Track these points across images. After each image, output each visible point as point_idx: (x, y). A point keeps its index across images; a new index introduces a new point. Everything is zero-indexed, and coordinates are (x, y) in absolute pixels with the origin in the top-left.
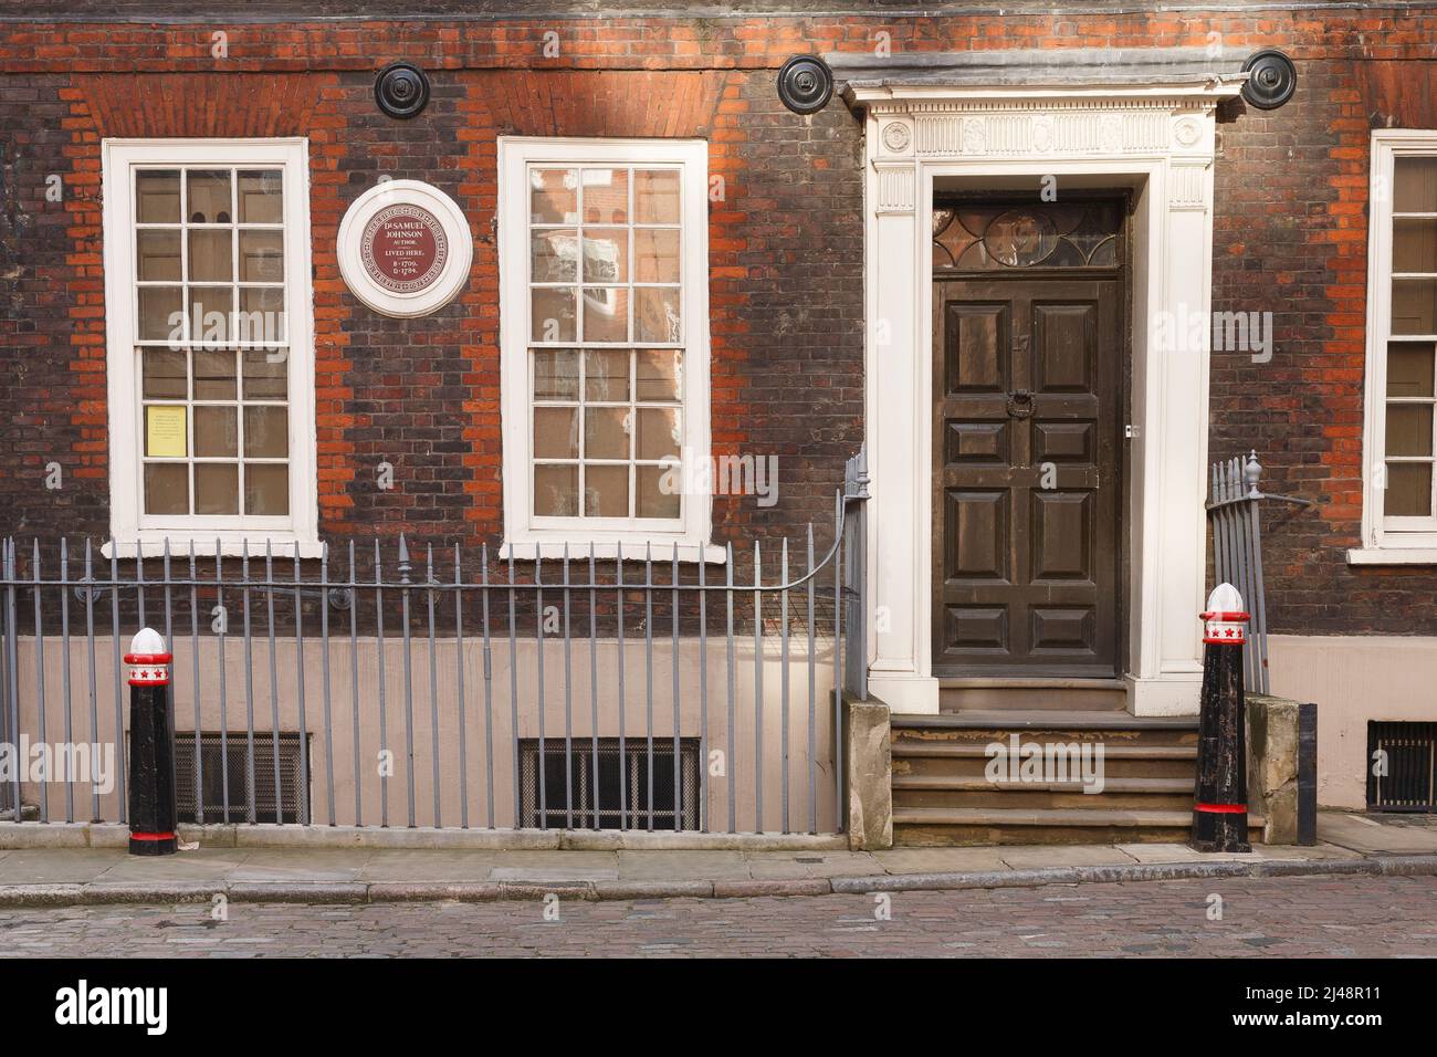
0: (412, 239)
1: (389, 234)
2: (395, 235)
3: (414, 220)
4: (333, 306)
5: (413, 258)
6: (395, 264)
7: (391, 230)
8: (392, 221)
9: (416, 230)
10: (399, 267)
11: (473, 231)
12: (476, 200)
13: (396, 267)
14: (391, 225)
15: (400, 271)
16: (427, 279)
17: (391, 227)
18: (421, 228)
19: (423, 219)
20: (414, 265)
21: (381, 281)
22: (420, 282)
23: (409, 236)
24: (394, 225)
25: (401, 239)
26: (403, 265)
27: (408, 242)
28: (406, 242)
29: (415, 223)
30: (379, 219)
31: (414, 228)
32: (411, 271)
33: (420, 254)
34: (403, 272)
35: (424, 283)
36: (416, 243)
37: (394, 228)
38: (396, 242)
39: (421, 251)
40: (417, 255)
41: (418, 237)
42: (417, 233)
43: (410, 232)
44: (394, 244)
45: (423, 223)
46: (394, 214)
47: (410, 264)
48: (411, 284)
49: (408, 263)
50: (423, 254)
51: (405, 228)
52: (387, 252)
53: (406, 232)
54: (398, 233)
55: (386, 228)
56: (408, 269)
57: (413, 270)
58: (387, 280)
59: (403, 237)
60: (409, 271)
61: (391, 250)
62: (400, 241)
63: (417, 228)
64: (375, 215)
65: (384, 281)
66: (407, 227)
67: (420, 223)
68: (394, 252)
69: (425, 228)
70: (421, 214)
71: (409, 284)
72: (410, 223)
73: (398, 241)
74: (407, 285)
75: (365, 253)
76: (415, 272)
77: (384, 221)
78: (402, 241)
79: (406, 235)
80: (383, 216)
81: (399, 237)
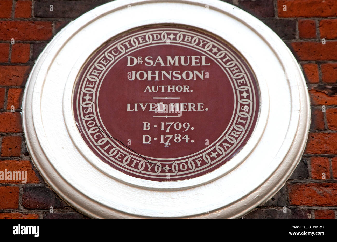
0: (183, 83)
11: (308, 75)
12: (313, 24)
13: (146, 132)
14: (139, 60)
15: (155, 139)
16: (214, 155)
17: (139, 63)
18: (201, 64)
19: (206, 49)
20: (186, 129)
21: (114, 157)
22: (200, 160)
23: (177, 78)
24: (146, 59)
25: (160, 83)
26: (162, 128)
27: (173, 89)
28: (171, 89)
29: (189, 57)
30: (116, 48)
31: (188, 64)
32: (180, 139)
33: (199, 109)
34: (162, 141)
35: (209, 162)
36: (192, 91)
37: (146, 65)
38: (149, 89)
39: (203, 104)
40: (194, 110)
41: (195, 79)
42: (193, 73)
43: (179, 72)
44: (145, 91)
45: (206, 56)
46: (146, 42)
47: (178, 126)
48: (179, 164)
49: (173, 125)
50: (207, 109)
51: (168, 65)
52: (129, 105)
53: (170, 72)
54: (153, 73)
55: (129, 64)
56: (174, 136)
57: (183, 138)
58: (126, 155)
59: (163, 80)
60: (175, 140)
61: (138, 103)
62: (157, 86)
63: (194, 64)
64: (107, 43)
65: (120, 157)
66: (172, 62)
67: (199, 57)
68: (144, 106)
69: (209, 64)
70: (201, 41)
71: (174, 164)
72: (180, 55)
73: (153, 87)
74: (170, 166)
75: (83, 107)
76: (189, 141)
77: (126, 53)
78: (161, 87)
79: (170, 77)
80: (124, 44)
81: (157, 79)
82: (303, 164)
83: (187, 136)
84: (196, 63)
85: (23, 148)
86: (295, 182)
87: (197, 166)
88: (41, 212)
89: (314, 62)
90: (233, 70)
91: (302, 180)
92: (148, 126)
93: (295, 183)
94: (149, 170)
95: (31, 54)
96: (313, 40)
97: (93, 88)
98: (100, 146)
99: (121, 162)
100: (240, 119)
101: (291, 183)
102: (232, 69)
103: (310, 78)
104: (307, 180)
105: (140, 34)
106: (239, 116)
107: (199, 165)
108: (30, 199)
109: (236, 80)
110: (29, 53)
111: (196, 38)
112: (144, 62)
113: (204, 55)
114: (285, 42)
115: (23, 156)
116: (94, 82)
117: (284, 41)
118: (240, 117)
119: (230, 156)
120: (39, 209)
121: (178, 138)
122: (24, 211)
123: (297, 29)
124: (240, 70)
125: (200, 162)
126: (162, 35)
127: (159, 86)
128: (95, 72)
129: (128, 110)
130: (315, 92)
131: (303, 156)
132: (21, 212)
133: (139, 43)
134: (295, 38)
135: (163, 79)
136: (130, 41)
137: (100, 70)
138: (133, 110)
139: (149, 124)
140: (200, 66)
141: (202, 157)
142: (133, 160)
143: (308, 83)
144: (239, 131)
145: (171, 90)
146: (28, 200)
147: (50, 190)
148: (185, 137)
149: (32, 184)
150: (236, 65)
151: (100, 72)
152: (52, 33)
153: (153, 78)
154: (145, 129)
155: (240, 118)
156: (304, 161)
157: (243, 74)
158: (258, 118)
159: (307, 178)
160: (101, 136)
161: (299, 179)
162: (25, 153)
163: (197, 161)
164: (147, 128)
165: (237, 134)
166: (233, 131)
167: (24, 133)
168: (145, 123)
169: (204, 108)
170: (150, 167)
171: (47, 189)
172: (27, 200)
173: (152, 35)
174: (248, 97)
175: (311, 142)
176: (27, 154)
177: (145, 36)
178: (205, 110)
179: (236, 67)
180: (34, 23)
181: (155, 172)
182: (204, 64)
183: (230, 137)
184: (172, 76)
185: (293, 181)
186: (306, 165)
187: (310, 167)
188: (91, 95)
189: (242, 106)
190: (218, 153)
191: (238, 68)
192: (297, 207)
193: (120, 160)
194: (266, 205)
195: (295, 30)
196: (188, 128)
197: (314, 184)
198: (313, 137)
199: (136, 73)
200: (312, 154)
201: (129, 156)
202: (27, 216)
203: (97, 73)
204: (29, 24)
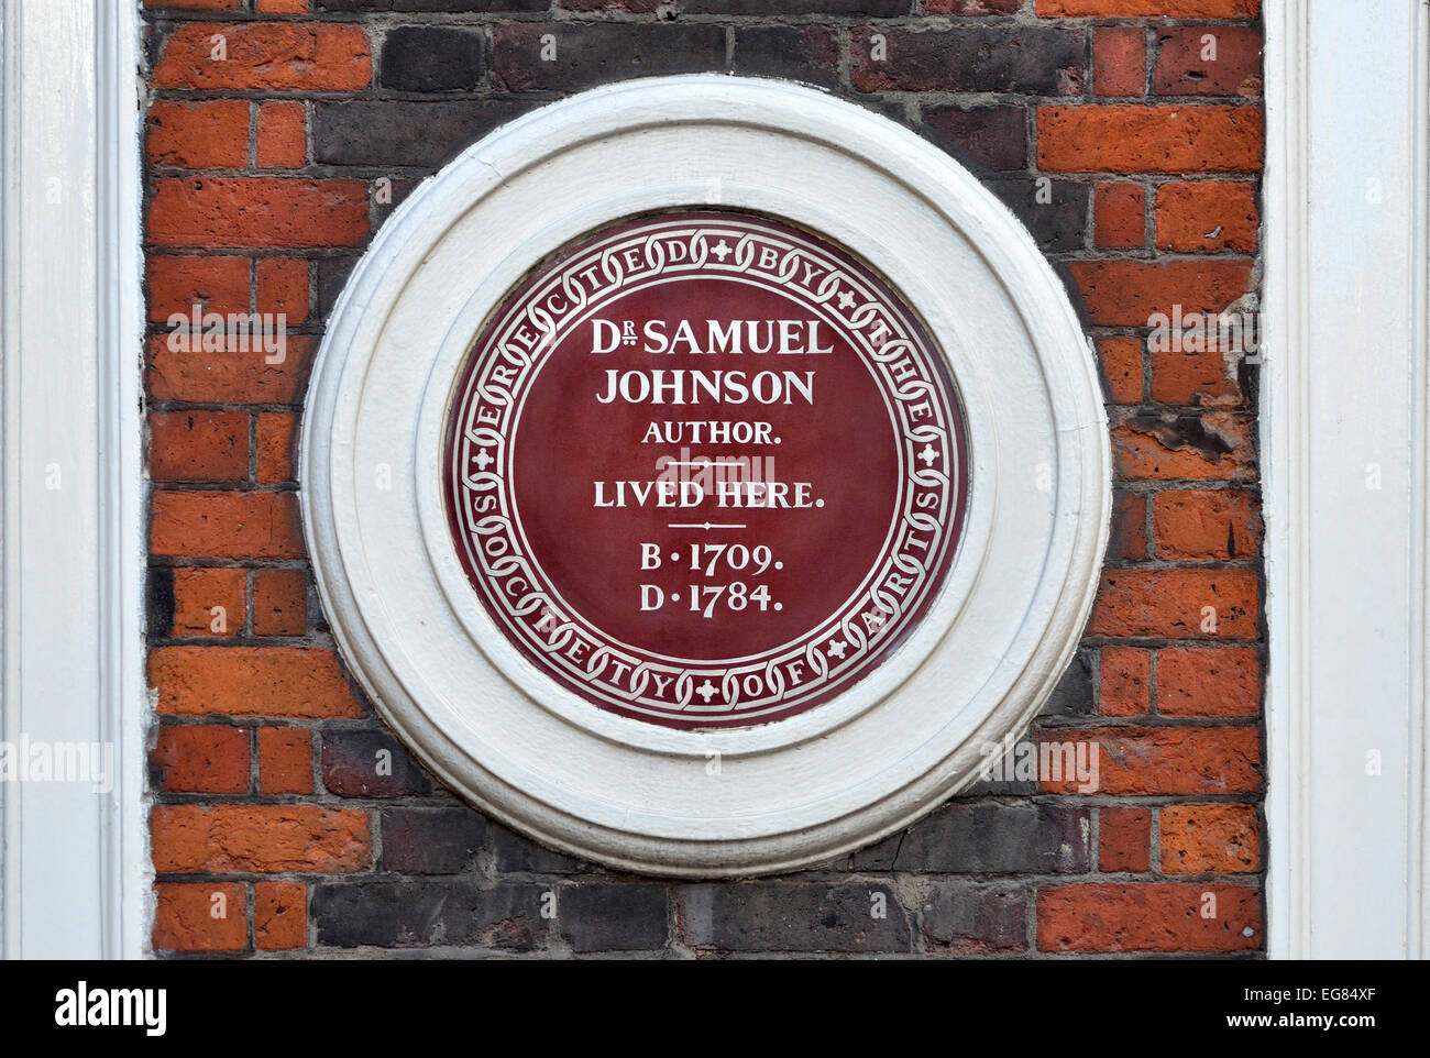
0: (752, 411)
1: (617, 386)
2: (654, 387)
3: (764, 305)
4: (269, 801)
5: (760, 525)
6: (650, 555)
7: (626, 359)
8: (635, 308)
9: (779, 364)
10: (675, 576)
11: (1112, 377)
12: (1139, 198)
13: (651, 577)
14: (626, 333)
15: (676, 597)
16: (837, 649)
17: (626, 343)
18: (806, 349)
19: (822, 297)
20: (760, 566)
21: (561, 652)
22: (800, 665)
23: (737, 395)
24: (648, 331)
25: (689, 412)
26: (695, 565)
27: (726, 432)
28: (720, 432)
29: (770, 323)
30: (559, 289)
31: (766, 350)
32: (744, 600)
33: (799, 503)
34: (695, 606)
35: (823, 671)
36: (778, 441)
37: (647, 349)
38: (657, 433)
39: (809, 485)
40: (785, 504)
41: (788, 401)
42: (783, 379)
43: (743, 375)
44: (645, 441)
45: (822, 321)
46: (647, 268)
47: (738, 557)
48: (741, 678)
49: (725, 552)
50: (820, 503)
51: (711, 350)
52: (599, 486)
53: (718, 374)
54: (669, 379)
55: (597, 348)
56: (727, 588)
57: (753, 597)
58: (594, 648)
59: (698, 402)
60: (731, 602)
61: (626, 479)
62: (680, 424)
63: (784, 349)
64: (533, 272)
65: (580, 652)
66: (723, 344)
67: (800, 323)
68: (643, 490)
69: (830, 350)
70: (808, 266)
71: (729, 676)
72: (745, 318)
73: (668, 425)
74: (717, 682)
75: (471, 491)
76: (770, 604)
77: (589, 308)
78: (691, 427)
79: (715, 392)
80: (581, 275)
81: (679, 399)
82: (1081, 667)
83: (764, 588)
84: (793, 345)
85: (311, 608)
86: (1054, 724)
87: (789, 686)
88: (374, 805)
89: (1132, 331)
90: (899, 372)
91: (1075, 717)
92: (655, 556)
93: (1054, 727)
94: (660, 693)
95: (313, 294)
96: (1136, 253)
97: (498, 429)
98: (523, 618)
99: (583, 667)
100: (914, 536)
101: (1043, 726)
102: (894, 367)
103: (1117, 387)
104: (1088, 716)
105: (629, 240)
106: (910, 527)
107: (796, 681)
108: (344, 767)
109: (905, 403)
110: (306, 291)
111: (793, 254)
112: (642, 339)
113: (816, 318)
114: (1050, 260)
115: (313, 633)
116: (499, 407)
117: (1049, 254)
118: (913, 529)
119: (881, 654)
120: (367, 797)
121: (738, 596)
122: (330, 801)
123: (1090, 216)
124: (918, 370)
125: (800, 672)
126: (694, 243)
127: (685, 421)
128: (500, 373)
129: (599, 502)
130: (1130, 435)
131: (1082, 644)
132: (323, 805)
133: (626, 274)
134: (1081, 247)
135: (695, 401)
136: (598, 263)
137: (514, 367)
138: (611, 504)
139: (657, 550)
140: (804, 356)
141: (803, 657)
142: (614, 662)
143: (1111, 403)
144: (908, 576)
145: (720, 437)
146: (337, 770)
147: (393, 741)
148: (759, 593)
149: (345, 722)
150: (907, 353)
151: (514, 372)
152: (369, 223)
153: (668, 394)
154: (645, 566)
155: (912, 532)
156: (1084, 658)
157: (925, 385)
158: (963, 534)
159: (1088, 713)
160: (526, 587)
161: (1065, 715)
162: (319, 624)
163: (790, 667)
164: (652, 562)
165: (902, 585)
166: (893, 575)
167: (310, 559)
168: (646, 547)
169: (813, 499)
170: (661, 687)
171: (385, 737)
172: (334, 769)
173: (663, 242)
174: (938, 464)
175: (1107, 599)
176: (325, 627)
177: (642, 247)
178: (814, 505)
179: (907, 361)
180: (315, 185)
181: (675, 701)
182: (813, 348)
183: (882, 594)
184: (724, 390)
185: (1048, 722)
186: (1087, 671)
187: (1096, 679)
188: (492, 451)
189: (920, 495)
190: (849, 643)
191: (913, 365)
192: (1053, 799)
193: (578, 662)
194: (972, 793)
195: (1083, 218)
196: (765, 565)
197: (1104, 729)
198: (1112, 583)
199: (619, 377)
200: (1106, 637)
201: (604, 651)
202: (339, 814)
203: (507, 377)
204: (301, 189)
